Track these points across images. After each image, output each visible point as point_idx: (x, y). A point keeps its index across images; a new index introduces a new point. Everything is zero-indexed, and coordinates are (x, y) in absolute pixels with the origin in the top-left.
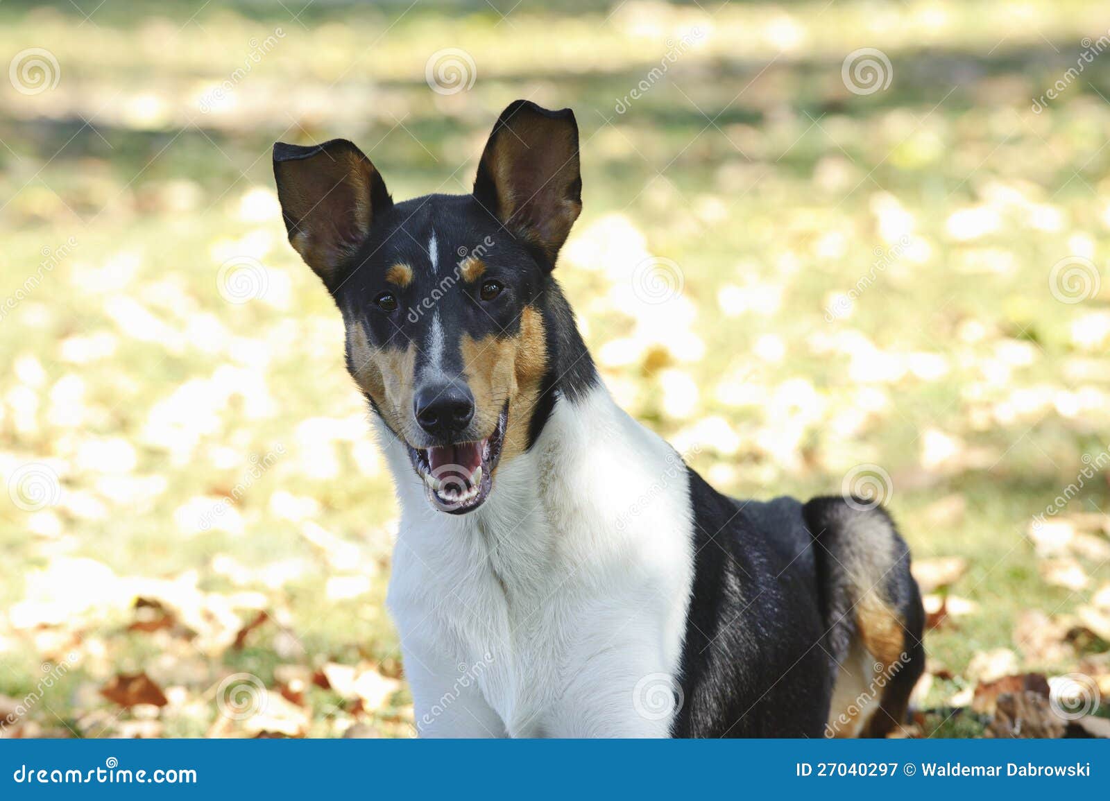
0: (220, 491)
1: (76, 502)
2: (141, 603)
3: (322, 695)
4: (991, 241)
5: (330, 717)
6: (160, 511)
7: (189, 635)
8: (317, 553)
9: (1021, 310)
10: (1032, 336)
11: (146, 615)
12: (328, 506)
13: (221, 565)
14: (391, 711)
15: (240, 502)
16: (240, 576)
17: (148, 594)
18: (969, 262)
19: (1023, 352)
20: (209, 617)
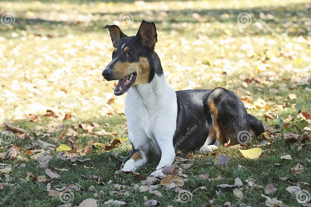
0: (62, 90)
1: (37, 91)
2: (48, 111)
3: (80, 129)
4: (201, 46)
5: (82, 133)
6: (51, 94)
7: (57, 117)
8: (80, 101)
9: (206, 58)
10: (208, 64)
11: (49, 113)
12: (82, 93)
13: (62, 104)
14: (93, 133)
15: (66, 92)
16: (66, 106)
17: (49, 109)
18: (196, 49)
19: (207, 66)
20: (60, 114)
